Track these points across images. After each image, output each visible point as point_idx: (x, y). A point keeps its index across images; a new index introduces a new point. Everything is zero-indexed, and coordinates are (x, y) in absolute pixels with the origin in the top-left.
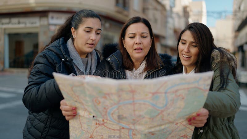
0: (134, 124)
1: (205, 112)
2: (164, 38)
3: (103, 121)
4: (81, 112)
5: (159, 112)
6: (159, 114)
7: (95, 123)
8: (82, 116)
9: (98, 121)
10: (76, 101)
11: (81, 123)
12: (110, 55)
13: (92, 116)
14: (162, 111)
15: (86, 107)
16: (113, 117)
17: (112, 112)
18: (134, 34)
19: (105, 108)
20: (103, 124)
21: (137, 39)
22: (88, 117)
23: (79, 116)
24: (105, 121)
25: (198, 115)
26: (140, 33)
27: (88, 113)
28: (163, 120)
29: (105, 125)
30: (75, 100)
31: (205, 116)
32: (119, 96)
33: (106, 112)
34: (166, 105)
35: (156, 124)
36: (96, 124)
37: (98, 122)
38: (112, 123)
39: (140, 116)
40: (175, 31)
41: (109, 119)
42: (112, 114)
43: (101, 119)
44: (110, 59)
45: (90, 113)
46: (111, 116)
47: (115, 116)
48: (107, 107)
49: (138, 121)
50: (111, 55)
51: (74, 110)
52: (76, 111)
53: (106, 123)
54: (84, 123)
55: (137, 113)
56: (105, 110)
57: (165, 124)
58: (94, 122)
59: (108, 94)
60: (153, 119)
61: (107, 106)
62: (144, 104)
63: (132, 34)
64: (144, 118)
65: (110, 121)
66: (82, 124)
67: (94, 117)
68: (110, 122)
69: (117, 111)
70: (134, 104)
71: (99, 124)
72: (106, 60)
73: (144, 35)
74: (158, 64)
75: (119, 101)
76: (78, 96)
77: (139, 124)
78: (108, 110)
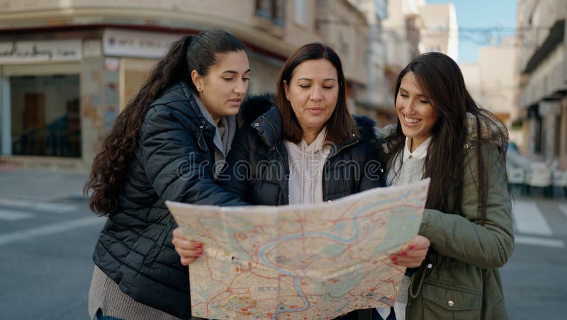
0: (303, 268)
1: (424, 242)
2: (362, 86)
3: (250, 264)
4: (210, 251)
5: (346, 247)
6: (345, 251)
7: (235, 268)
8: (212, 258)
9: (241, 265)
10: (203, 236)
11: (209, 269)
12: (257, 117)
13: (231, 258)
14: (349, 246)
15: (221, 244)
16: (268, 259)
17: (267, 252)
18: (310, 80)
19: (254, 246)
20: (249, 270)
21: (315, 92)
22: (223, 259)
23: (207, 257)
24: (254, 265)
25: (411, 248)
26: (322, 80)
27: (223, 253)
28: (351, 258)
29: (253, 270)
30: (201, 234)
31: (424, 249)
32: (280, 229)
33: (257, 252)
34: (356, 236)
35: (340, 266)
36: (237, 270)
37: (239, 267)
38: (265, 268)
39: (314, 255)
40: (388, 72)
41: (260, 261)
42: (267, 255)
43: (245, 263)
44: (258, 125)
45: (227, 252)
46: (265, 257)
47: (272, 258)
48: (257, 245)
49: (310, 264)
50: (260, 118)
51: (199, 249)
52: (202, 250)
53: (255, 267)
54: (216, 269)
55: (308, 251)
56: (255, 249)
57: (355, 264)
58: (233, 267)
59: (261, 227)
60: (335, 259)
61: (258, 242)
62: (320, 238)
63: (307, 79)
64: (320, 258)
65: (263, 265)
66: (211, 269)
67: (233, 258)
68: (262, 267)
69: (275, 251)
70: (303, 238)
71: (241, 269)
72: (251, 127)
73: (328, 84)
74: (351, 134)
75: (280, 235)
76: (207, 230)
77: (313, 269)
78: (261, 249)
